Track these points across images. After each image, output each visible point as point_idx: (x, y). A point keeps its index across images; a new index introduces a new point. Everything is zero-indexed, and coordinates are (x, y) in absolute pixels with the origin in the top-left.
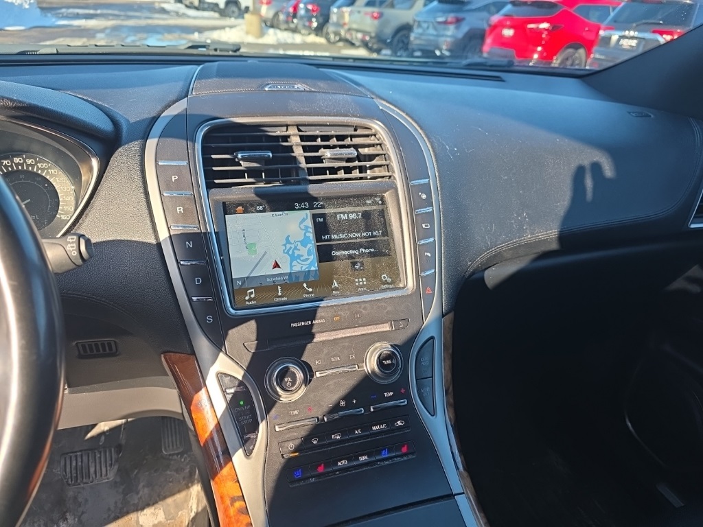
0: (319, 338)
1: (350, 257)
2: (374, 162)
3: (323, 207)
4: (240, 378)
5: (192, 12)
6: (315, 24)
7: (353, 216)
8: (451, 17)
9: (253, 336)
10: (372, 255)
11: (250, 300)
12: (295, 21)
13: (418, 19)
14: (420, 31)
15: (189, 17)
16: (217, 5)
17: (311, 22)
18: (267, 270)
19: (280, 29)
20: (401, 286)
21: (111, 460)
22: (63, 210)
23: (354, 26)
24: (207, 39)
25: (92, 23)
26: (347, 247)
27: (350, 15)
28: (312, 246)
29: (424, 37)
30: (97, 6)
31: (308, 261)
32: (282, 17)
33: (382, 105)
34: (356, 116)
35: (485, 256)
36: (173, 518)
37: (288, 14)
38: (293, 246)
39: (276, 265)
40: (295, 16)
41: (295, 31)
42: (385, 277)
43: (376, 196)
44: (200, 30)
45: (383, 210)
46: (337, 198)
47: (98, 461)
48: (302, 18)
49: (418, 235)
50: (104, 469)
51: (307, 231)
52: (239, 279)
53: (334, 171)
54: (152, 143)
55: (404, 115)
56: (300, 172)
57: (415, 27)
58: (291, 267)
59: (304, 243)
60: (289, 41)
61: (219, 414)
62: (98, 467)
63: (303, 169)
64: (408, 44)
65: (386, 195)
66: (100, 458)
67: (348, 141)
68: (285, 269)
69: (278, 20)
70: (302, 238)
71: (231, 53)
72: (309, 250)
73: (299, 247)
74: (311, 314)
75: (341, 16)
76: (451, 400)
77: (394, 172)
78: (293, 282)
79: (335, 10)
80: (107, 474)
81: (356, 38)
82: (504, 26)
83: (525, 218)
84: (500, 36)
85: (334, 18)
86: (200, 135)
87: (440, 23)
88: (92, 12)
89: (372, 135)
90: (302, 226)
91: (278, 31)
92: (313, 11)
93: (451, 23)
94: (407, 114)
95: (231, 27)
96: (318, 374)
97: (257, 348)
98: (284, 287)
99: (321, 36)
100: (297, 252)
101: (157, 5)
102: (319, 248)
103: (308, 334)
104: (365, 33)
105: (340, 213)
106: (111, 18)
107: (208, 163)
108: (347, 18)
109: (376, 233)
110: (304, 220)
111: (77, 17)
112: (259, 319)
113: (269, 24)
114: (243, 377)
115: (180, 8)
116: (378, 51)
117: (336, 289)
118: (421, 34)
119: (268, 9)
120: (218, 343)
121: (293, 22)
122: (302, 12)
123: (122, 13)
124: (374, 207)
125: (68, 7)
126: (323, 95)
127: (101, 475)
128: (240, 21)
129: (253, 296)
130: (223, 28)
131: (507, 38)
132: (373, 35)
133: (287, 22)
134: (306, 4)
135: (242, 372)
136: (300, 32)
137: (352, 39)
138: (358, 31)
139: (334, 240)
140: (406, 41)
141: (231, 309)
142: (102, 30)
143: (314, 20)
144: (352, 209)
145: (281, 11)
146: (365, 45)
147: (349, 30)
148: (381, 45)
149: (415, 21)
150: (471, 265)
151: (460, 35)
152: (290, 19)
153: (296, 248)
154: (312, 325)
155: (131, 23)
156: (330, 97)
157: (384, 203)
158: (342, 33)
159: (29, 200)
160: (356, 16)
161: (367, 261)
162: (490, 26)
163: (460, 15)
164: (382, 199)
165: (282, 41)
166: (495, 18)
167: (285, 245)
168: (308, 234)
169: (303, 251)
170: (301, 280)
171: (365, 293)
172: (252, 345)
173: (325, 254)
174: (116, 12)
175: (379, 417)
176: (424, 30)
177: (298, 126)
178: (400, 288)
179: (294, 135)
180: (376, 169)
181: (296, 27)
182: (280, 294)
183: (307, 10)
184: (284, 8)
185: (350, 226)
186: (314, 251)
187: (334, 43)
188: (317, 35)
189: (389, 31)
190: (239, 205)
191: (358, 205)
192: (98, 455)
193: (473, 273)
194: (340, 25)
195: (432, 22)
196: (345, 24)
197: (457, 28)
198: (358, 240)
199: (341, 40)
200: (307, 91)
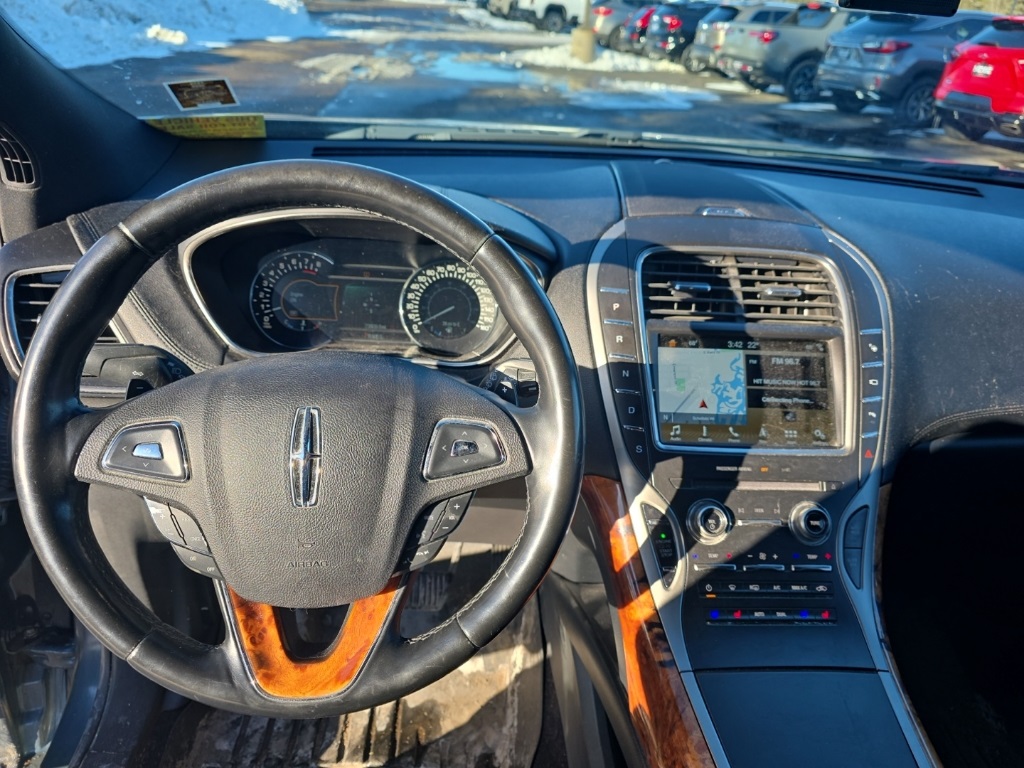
0: (743, 486)
1: (783, 406)
2: (815, 303)
3: (758, 348)
4: (664, 512)
5: (498, 23)
6: (671, 46)
7: (790, 362)
8: (888, 42)
9: (679, 473)
10: (807, 406)
11: (675, 436)
12: (643, 40)
13: (833, 43)
14: (835, 61)
15: (493, 29)
16: (533, 13)
17: (665, 42)
18: (693, 408)
19: (619, 51)
20: (836, 445)
21: (441, 588)
22: (483, 321)
23: (732, 51)
24: (516, 61)
25: (370, 35)
26: (780, 394)
27: (727, 34)
28: (742, 389)
29: (839, 71)
30: (376, 11)
31: (735, 403)
32: (624, 34)
33: (833, 237)
34: (803, 251)
35: (937, 424)
36: (493, 670)
37: (633, 31)
38: (722, 387)
39: (704, 405)
40: (643, 32)
41: (640, 53)
42: (818, 433)
43: (818, 342)
44: (508, 48)
45: (824, 358)
46: (775, 340)
47: (428, 586)
48: (654, 35)
49: (864, 390)
50: (433, 597)
51: (738, 373)
52: (666, 414)
53: (768, 309)
54: (593, 269)
55: (857, 251)
56: (737, 309)
57: (827, 56)
58: (719, 408)
59: (734, 384)
60: (631, 67)
61: (640, 544)
62: (428, 594)
63: (739, 305)
64: (812, 78)
65: (831, 343)
66: (430, 583)
67: (787, 277)
68: (712, 410)
69: (618, 37)
70: (732, 379)
71: (630, 143)
72: (738, 394)
73: (729, 388)
74: (738, 460)
75: (713, 35)
76: (880, 578)
77: (841, 316)
78: (719, 424)
79: (705, 26)
80: (435, 603)
81: (733, 69)
82: (979, 61)
83: (995, 385)
84: (968, 74)
85: (701, 37)
86: (640, 261)
87: (868, 50)
88: (369, 19)
89: (815, 272)
90: (734, 367)
91: (617, 55)
92: (672, 26)
93: (887, 51)
94: (861, 250)
95: (552, 46)
96: (740, 523)
97: (683, 484)
98: (710, 428)
99: (678, 62)
100: (725, 394)
101: (452, 12)
102: (750, 393)
103: (732, 480)
104: (746, 61)
105: (776, 356)
106: (394, 28)
107: (647, 291)
108: (721, 39)
109: (813, 383)
110: (736, 360)
111: (352, 25)
112: (686, 456)
113: (603, 42)
114: (667, 511)
115: (482, 15)
116: (763, 88)
117: (763, 438)
118: (836, 67)
119: (605, 22)
120: (644, 474)
121: (639, 41)
122: (654, 27)
123: (407, 22)
124: (815, 355)
125: (341, 11)
126: (766, 223)
127: (430, 603)
128: (563, 37)
129: (678, 432)
130: (539, 47)
131: (981, 79)
132: (759, 64)
133: (630, 41)
134: (662, 16)
135: (666, 507)
136: (647, 56)
137: (726, 68)
138: (735, 58)
139: (766, 385)
140: (809, 75)
141: (660, 444)
142: (383, 46)
143: (671, 39)
144: (789, 353)
145: (624, 25)
146: (745, 77)
147: (723, 56)
148: (768, 79)
149: (828, 46)
150: (919, 432)
151: (901, 69)
152: (635, 38)
153: (725, 389)
154: (737, 472)
155: (419, 36)
156: (776, 226)
157: (826, 350)
158: (712, 60)
159: (452, 308)
160: (737, 35)
161: (801, 413)
162: (953, 58)
163: (904, 40)
164: (825, 346)
165: (621, 67)
166: (963, 48)
167: (714, 385)
168: (739, 376)
169: (732, 393)
170: (728, 423)
171: (796, 447)
172: (677, 481)
173: (755, 399)
174: (400, 20)
175: (801, 577)
176: (841, 61)
177: (737, 257)
178: (835, 448)
179: (732, 267)
180: (817, 310)
181: (643, 49)
182: (705, 434)
183: (663, 25)
184: (628, 20)
185: (787, 371)
186: (744, 394)
187: (696, 73)
188: (672, 61)
189: (784, 60)
190: (672, 338)
191: (797, 350)
192: (428, 580)
193: (919, 442)
194: (709, 48)
195: (857, 49)
196: (717, 47)
197: (896, 60)
198: (793, 389)
199: (707, 69)
200: (749, 218)
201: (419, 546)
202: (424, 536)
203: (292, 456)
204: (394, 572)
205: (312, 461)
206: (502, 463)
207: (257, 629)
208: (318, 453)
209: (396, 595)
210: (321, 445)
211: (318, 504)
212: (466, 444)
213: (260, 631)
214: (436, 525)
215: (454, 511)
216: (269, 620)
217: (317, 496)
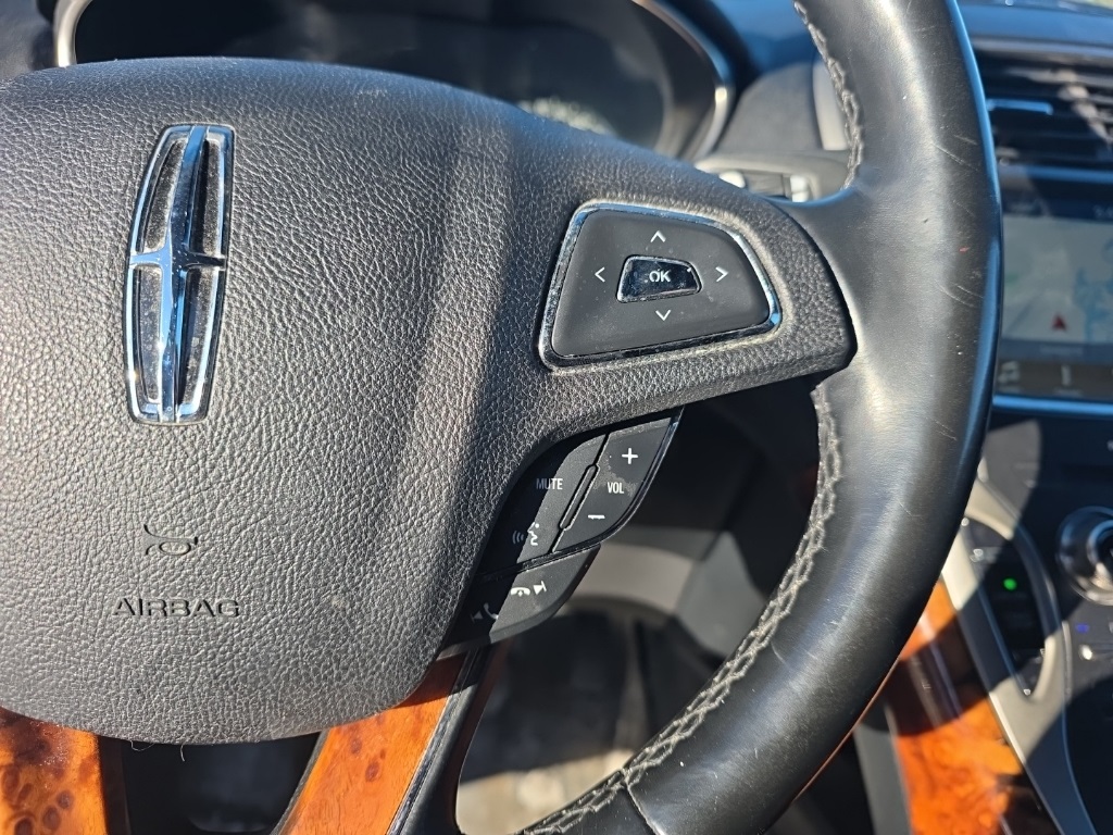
4: (1008, 534)
9: (1033, 454)
11: (1008, 384)
38: (1091, 292)
39: (1060, 324)
58: (1089, 331)
61: (957, 602)
68: (1076, 334)
70: (1108, 277)
73: (1103, 293)
78: (1092, 363)
90: (1108, 255)
98: (1075, 370)
100: (1099, 306)
110: (1111, 243)
114: (1016, 532)
129: (1014, 376)
135: (1012, 524)
167: (1076, 286)
170: (1108, 360)
172: (1031, 471)
182: (1067, 381)
201: (520, 568)
202: (535, 538)
203: (135, 260)
204: (443, 646)
205: (196, 276)
206: (771, 327)
207: (43, 797)
208: (218, 255)
209: (447, 709)
210: (226, 230)
211: (211, 413)
212: (664, 267)
213: (52, 802)
214: (573, 508)
215: (621, 469)
216: (84, 771)
217: (208, 387)
